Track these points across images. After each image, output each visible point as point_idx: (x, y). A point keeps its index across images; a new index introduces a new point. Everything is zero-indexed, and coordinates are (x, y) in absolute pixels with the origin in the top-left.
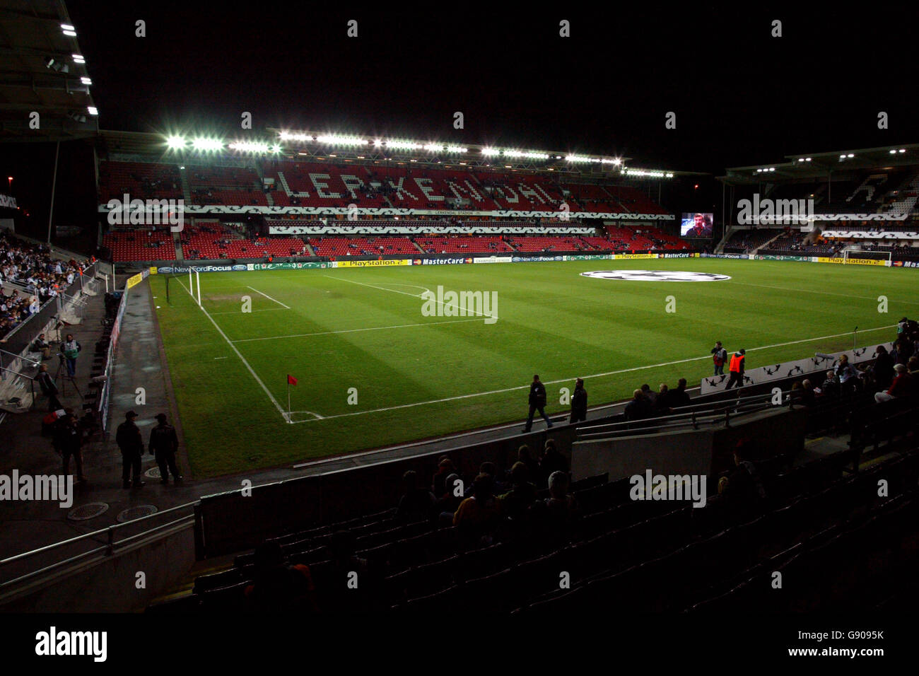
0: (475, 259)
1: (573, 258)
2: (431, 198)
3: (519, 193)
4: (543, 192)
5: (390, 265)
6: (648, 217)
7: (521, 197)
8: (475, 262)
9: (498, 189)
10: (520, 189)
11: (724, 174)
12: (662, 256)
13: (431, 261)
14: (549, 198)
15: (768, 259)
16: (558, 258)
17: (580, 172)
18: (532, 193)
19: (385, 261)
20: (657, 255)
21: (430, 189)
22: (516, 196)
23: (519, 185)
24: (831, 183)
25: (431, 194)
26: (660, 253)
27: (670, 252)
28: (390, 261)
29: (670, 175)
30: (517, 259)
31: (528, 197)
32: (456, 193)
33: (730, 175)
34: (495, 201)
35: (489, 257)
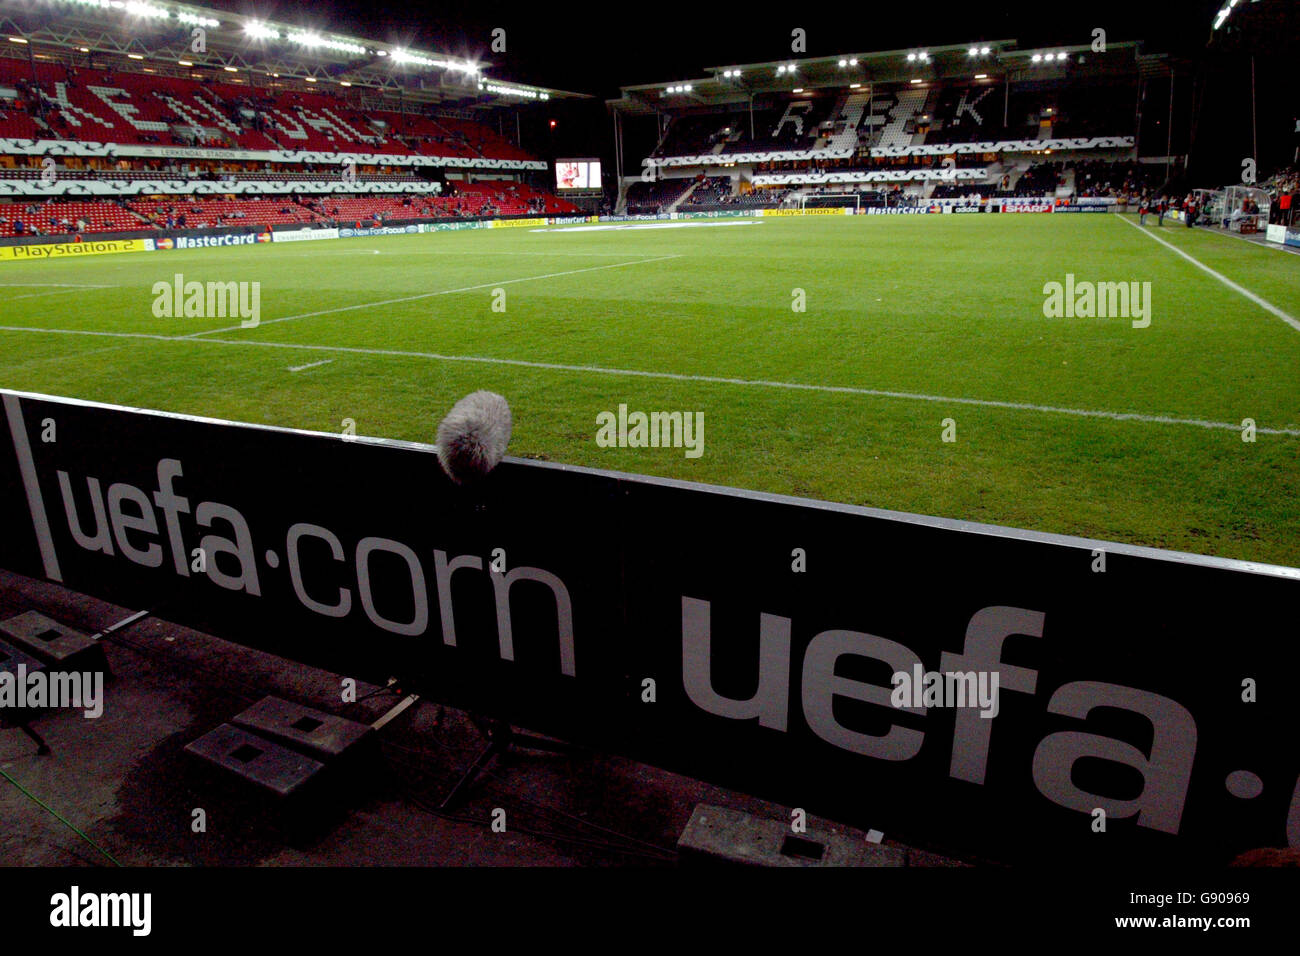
0: (275, 234)
1: (434, 228)
2: (141, 125)
3: (301, 122)
4: (343, 123)
5: (107, 251)
6: (512, 164)
7: (308, 129)
8: (275, 240)
9: (264, 114)
10: (301, 115)
11: (619, 96)
12: (553, 221)
13: (192, 241)
14: (357, 134)
15: (696, 217)
16: (411, 228)
17: (400, 87)
18: (326, 124)
19: (95, 244)
20: (547, 219)
21: (131, 108)
22: (300, 127)
23: (300, 110)
24: (754, 112)
25: (136, 117)
26: (550, 216)
27: (563, 216)
28: (106, 243)
29: (545, 97)
30: (347, 232)
31: (320, 130)
32: (186, 118)
33: (625, 98)
34: (265, 135)
35: (299, 229)
